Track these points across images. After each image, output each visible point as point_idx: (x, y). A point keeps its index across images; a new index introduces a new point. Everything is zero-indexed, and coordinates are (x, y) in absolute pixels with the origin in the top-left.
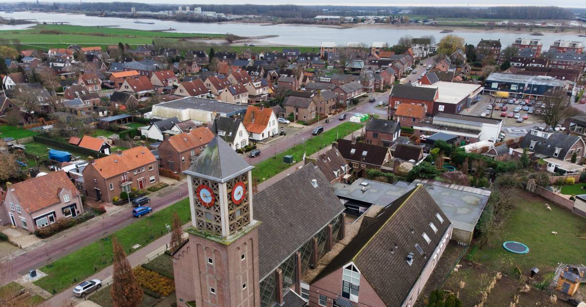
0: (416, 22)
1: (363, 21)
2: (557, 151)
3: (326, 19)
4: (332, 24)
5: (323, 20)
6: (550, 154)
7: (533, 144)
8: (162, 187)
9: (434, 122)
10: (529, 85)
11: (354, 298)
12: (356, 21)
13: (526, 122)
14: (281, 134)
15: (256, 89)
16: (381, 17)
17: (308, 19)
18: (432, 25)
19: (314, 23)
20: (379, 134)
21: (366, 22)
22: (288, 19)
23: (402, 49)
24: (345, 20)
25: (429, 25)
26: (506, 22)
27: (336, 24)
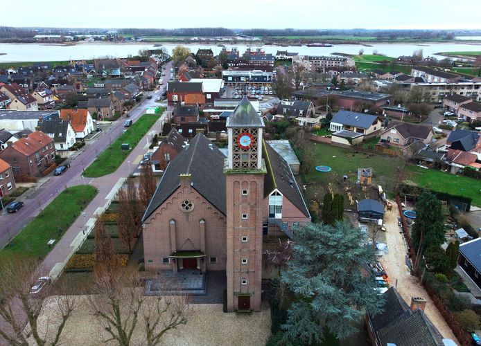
0: (130, 39)
1: (83, 39)
2: (301, 112)
3: (46, 38)
4: (54, 42)
5: (43, 39)
6: (297, 115)
7: (285, 110)
8: (24, 191)
9: (215, 105)
10: (252, 77)
11: (279, 216)
12: (76, 40)
13: (264, 100)
14: (98, 130)
15: (43, 97)
16: (99, 36)
17: (27, 38)
18: (142, 41)
19: (35, 41)
20: (186, 118)
21: (87, 41)
22: (6, 39)
23: (144, 59)
24: (67, 38)
25: (141, 41)
26: (196, 38)
27: (58, 42)
